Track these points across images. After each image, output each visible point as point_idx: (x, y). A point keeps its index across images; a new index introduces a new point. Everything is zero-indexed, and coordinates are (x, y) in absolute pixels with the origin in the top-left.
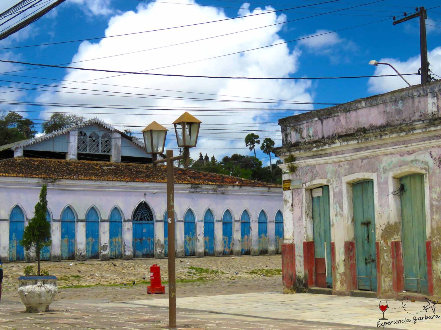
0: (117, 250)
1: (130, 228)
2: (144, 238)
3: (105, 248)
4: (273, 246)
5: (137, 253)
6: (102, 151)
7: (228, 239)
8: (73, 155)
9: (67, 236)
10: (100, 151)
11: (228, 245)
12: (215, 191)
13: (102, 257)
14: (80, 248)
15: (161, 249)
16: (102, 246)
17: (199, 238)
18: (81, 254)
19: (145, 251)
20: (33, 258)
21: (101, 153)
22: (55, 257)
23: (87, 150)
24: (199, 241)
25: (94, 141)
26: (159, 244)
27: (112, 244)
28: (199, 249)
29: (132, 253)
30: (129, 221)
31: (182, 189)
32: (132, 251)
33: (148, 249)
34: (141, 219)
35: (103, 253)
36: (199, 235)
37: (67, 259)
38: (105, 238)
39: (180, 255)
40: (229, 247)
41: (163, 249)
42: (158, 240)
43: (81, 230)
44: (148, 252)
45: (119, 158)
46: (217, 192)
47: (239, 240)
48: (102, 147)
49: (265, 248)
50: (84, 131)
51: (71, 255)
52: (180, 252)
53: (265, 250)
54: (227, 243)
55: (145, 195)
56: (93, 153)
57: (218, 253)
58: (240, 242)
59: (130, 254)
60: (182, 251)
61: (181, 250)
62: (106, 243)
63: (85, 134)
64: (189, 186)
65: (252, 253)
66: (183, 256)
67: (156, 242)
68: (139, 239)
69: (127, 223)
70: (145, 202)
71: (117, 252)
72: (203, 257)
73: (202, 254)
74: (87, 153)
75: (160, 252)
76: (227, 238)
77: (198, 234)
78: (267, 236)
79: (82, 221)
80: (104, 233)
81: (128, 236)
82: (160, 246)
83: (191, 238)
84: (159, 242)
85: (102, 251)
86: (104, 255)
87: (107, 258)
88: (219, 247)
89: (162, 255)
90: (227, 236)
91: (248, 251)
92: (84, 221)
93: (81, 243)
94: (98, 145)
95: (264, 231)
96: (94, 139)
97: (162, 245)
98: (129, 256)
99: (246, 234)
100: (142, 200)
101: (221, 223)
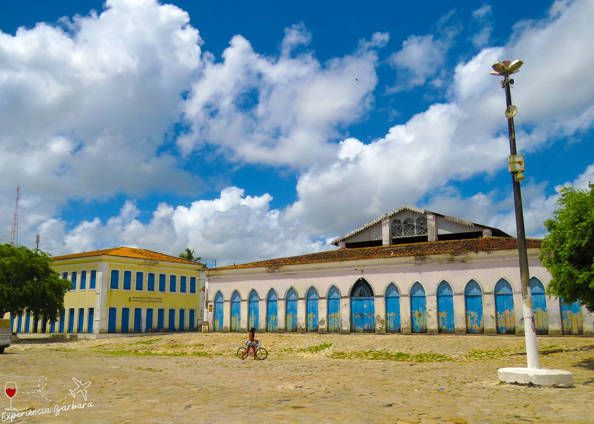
0: (336, 325)
1: (347, 304)
2: (365, 314)
3: (322, 322)
4: (556, 324)
5: (357, 329)
6: (417, 233)
7: (477, 316)
8: (385, 241)
9: (291, 312)
10: (416, 234)
11: (477, 322)
12: (451, 260)
13: (320, 331)
14: (300, 322)
15: (382, 325)
16: (320, 320)
17: (429, 314)
18: (301, 327)
19: (366, 327)
20: (263, 329)
21: (416, 235)
22: (280, 330)
23: (402, 235)
24: (430, 316)
25: (409, 225)
26: (378, 320)
27: (332, 319)
28: (430, 325)
29: (349, 329)
30: (345, 297)
31: (406, 262)
32: (349, 326)
33: (369, 324)
34: (361, 296)
35: (321, 327)
36: (430, 310)
37: (291, 331)
38: (322, 314)
39: (404, 331)
40: (479, 325)
41: (383, 325)
42: (378, 315)
43: (301, 307)
44: (370, 327)
45: (434, 238)
46: (454, 261)
47: (492, 316)
48: (417, 230)
49: (543, 326)
50: (398, 218)
51: (295, 328)
52: (405, 328)
53: (544, 329)
54: (476, 319)
55: (363, 271)
56: (407, 236)
57: (459, 331)
58: (493, 319)
59: (347, 329)
60: (407, 328)
61: (407, 326)
62: (323, 319)
63: (400, 221)
64: (413, 258)
65: (517, 332)
66: (409, 333)
67: (376, 318)
68: (360, 315)
69: (343, 300)
70: (362, 278)
71: (336, 326)
72: (435, 335)
73: (434, 331)
74: (402, 237)
75: (379, 328)
76: (476, 313)
77: (428, 309)
78: (546, 311)
79: (302, 299)
80: (322, 309)
81: (345, 312)
82: (380, 322)
83: (422, 313)
84: (379, 318)
85: (319, 325)
86: (322, 329)
87: (324, 332)
88: (460, 324)
89: (382, 331)
90: (475, 312)
91: (512, 330)
92: (304, 299)
93: (301, 318)
94: (413, 229)
95: (539, 304)
96: (409, 223)
97: (382, 321)
98: (346, 330)
99: (507, 308)
100: (360, 277)
101: (463, 297)
